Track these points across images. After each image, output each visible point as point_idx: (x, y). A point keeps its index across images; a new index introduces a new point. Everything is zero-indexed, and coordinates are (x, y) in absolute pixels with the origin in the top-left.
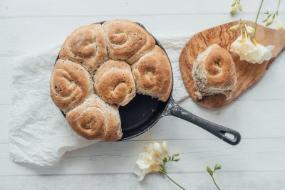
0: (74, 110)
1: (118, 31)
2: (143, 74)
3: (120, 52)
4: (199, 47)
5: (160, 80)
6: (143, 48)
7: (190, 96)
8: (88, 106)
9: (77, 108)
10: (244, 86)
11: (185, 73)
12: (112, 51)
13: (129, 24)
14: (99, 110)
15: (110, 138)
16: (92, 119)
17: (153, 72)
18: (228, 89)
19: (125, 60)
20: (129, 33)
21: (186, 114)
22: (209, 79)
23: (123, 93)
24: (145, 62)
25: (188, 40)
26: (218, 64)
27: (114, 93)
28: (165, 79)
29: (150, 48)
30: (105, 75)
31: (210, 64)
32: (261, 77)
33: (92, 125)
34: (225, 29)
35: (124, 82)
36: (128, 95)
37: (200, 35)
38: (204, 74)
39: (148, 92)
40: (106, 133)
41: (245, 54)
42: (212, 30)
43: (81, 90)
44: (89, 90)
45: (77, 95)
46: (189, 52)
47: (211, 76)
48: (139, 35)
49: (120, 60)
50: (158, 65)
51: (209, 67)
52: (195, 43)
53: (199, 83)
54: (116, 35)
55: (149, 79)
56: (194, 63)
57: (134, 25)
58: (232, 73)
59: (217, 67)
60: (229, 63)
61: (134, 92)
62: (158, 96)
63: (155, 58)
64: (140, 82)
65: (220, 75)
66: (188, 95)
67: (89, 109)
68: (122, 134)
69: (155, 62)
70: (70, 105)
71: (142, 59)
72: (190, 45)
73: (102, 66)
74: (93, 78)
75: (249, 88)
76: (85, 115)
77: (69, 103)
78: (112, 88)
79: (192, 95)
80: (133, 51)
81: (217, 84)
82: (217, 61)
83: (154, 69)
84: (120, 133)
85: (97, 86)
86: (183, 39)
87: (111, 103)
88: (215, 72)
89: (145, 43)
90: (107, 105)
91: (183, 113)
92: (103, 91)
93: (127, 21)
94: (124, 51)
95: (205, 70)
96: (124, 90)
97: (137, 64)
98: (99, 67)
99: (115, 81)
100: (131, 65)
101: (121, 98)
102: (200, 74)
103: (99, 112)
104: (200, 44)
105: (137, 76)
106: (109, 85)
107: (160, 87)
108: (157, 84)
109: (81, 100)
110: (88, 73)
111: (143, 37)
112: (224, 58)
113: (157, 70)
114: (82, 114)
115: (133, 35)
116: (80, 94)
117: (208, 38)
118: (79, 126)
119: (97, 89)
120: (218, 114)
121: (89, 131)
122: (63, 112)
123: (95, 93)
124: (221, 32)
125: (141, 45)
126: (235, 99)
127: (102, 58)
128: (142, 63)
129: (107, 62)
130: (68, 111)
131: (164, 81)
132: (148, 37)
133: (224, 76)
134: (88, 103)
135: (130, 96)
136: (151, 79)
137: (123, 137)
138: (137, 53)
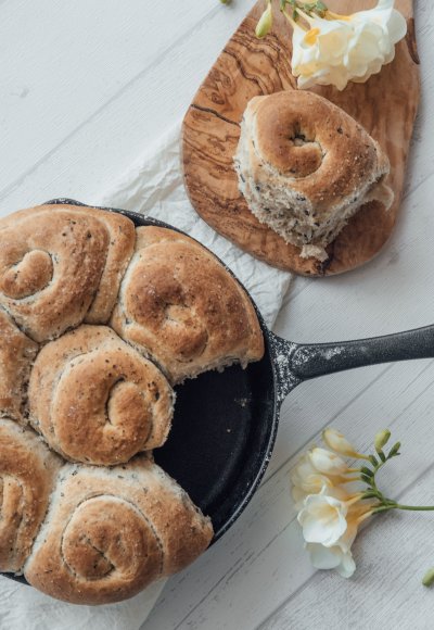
0: (37, 548)
1: (14, 257)
2: (157, 326)
3: (57, 307)
4: (218, 143)
5: (212, 310)
6: (111, 255)
7: (296, 274)
8: (70, 510)
9: (41, 537)
10: (399, 143)
11: (237, 231)
12: (32, 322)
13: (30, 217)
14: (105, 499)
15: (187, 551)
16: (104, 535)
17: (181, 301)
18: (374, 176)
19: (85, 322)
20: (45, 241)
21: (337, 351)
22: (312, 191)
23: (136, 412)
24: (141, 290)
25: (177, 149)
26: (303, 138)
27: (115, 426)
28: (224, 299)
29: (130, 244)
30: (56, 397)
31: (282, 154)
32: (419, 92)
33: (115, 553)
34: (243, 50)
35: (121, 380)
36: (156, 408)
37: (197, 112)
38: (290, 190)
39: (204, 362)
40: (165, 550)
41: (346, 61)
42: (214, 76)
43: (21, 482)
44: (42, 467)
45: (17, 502)
46: (203, 173)
47: (310, 181)
48: (77, 228)
49: (70, 330)
50: (179, 273)
51: (286, 162)
52: (203, 141)
53: (291, 223)
54: (15, 269)
55: (182, 326)
56: (242, 186)
57: (46, 212)
58: (353, 131)
59: (307, 147)
60: (324, 112)
61: (166, 388)
62: (234, 353)
63: (159, 261)
64: (164, 352)
65: (328, 158)
66: (286, 276)
67: (76, 517)
68: (208, 518)
69: (165, 271)
70: (18, 543)
71: (128, 284)
72: (192, 155)
73: (33, 378)
74: (30, 428)
75: (413, 138)
76: (76, 540)
77: (12, 537)
78: (100, 419)
79: (297, 267)
80: (89, 284)
81: (339, 188)
82: (292, 130)
83: (179, 290)
84: (201, 522)
85: (55, 440)
86: (166, 154)
87: (125, 459)
88: (312, 162)
89: (106, 239)
90: (119, 472)
91: (329, 355)
92: (81, 442)
93: (20, 214)
94: (64, 300)
95: (283, 179)
96: (135, 401)
97: (124, 307)
98: (25, 386)
99: (98, 394)
100: (108, 323)
101: (143, 426)
102: (280, 198)
103: (110, 505)
104: (215, 132)
105: (146, 342)
106: (86, 417)
107: (225, 327)
108: (213, 325)
109: (39, 509)
110: (9, 424)
111: (91, 227)
112: (304, 110)
113: (185, 289)
114: (65, 544)
115: (59, 239)
116: (27, 493)
117: (222, 103)
118: (82, 580)
119: (62, 447)
120: (394, 261)
121: (118, 576)
122: (11, 575)
123: (65, 461)
124: (239, 63)
125: (100, 252)
126: (404, 193)
127: (19, 357)
128: (135, 298)
129: (41, 357)
130: (23, 559)
131: (224, 307)
132: (102, 219)
133: (340, 154)
134: (65, 502)
135: (163, 407)
136: (188, 323)
137: (217, 526)
138: (105, 280)
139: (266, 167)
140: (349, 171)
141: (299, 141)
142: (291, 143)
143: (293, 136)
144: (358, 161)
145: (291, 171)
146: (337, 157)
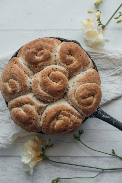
22: (70, 69)
47: (70, 66)
58: (84, 56)
81: (77, 70)
88: (71, 62)
95: (63, 64)
139: (59, 60)
140: (80, 66)
141: (70, 55)
142: (68, 55)
143: (69, 54)
144: (83, 64)
145: (65, 62)
146: (78, 62)
